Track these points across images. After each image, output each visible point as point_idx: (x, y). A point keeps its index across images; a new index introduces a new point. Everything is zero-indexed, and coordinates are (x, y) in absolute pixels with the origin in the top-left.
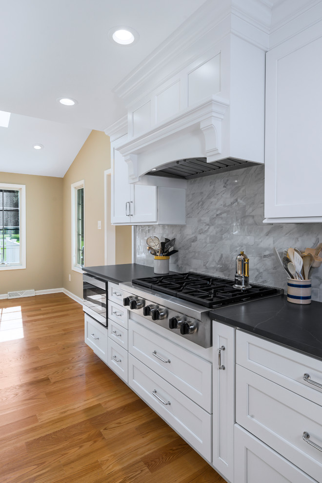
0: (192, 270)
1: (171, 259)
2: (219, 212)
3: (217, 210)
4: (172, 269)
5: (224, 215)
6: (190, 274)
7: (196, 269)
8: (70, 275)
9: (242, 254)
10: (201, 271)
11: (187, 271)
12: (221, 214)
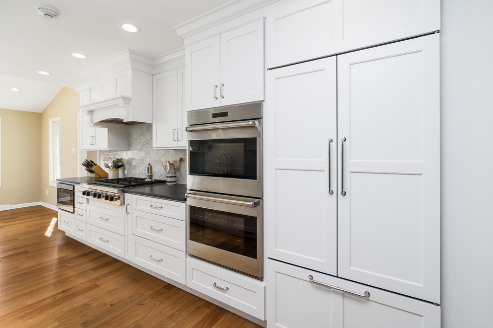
0: (132, 176)
1: (120, 170)
2: (144, 144)
3: (144, 142)
4: (121, 176)
5: (147, 145)
6: (131, 178)
7: (134, 175)
8: (47, 191)
9: (149, 164)
10: (137, 176)
11: (129, 177)
12: (145, 145)
